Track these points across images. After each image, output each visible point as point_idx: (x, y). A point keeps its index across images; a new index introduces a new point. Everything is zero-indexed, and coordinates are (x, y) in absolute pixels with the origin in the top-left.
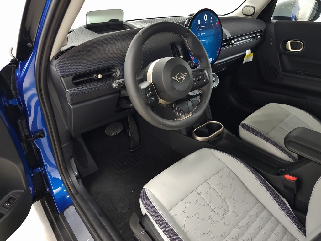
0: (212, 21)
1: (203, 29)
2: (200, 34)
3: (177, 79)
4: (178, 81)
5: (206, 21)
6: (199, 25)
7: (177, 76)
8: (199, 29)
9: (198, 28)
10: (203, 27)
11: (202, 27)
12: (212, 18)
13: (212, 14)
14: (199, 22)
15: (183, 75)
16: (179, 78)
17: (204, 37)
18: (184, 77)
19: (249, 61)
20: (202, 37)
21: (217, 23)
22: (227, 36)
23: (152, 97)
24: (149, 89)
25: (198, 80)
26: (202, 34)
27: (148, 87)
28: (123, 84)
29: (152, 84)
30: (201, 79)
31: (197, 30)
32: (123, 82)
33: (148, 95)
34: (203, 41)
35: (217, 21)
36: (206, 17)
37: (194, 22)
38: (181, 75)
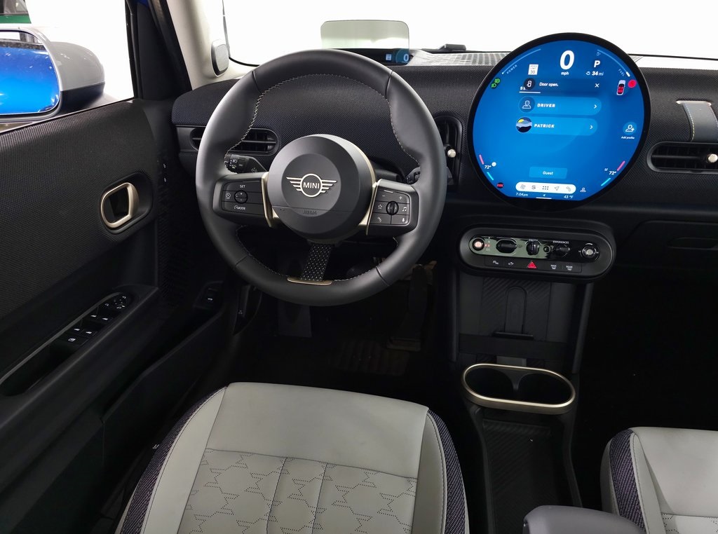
0: (595, 73)
1: (548, 93)
2: (533, 104)
3: (301, 186)
4: (301, 190)
5: (565, 71)
6: (532, 78)
7: (302, 179)
8: (529, 89)
9: (525, 85)
10: (551, 85)
11: (542, 84)
12: (597, 63)
13: (600, 52)
14: (533, 69)
15: (321, 181)
16: (308, 185)
17: (545, 115)
18: (322, 188)
20: (533, 115)
21: (622, 82)
22: (691, 133)
23: (240, 204)
24: (242, 186)
25: (388, 213)
26: (539, 105)
27: (241, 181)
28: (237, 164)
29: (260, 179)
30: (395, 214)
31: (523, 90)
32: (239, 161)
33: (228, 196)
34: (544, 126)
35: (625, 78)
36: (568, 58)
37: (512, 67)
38: (316, 181)
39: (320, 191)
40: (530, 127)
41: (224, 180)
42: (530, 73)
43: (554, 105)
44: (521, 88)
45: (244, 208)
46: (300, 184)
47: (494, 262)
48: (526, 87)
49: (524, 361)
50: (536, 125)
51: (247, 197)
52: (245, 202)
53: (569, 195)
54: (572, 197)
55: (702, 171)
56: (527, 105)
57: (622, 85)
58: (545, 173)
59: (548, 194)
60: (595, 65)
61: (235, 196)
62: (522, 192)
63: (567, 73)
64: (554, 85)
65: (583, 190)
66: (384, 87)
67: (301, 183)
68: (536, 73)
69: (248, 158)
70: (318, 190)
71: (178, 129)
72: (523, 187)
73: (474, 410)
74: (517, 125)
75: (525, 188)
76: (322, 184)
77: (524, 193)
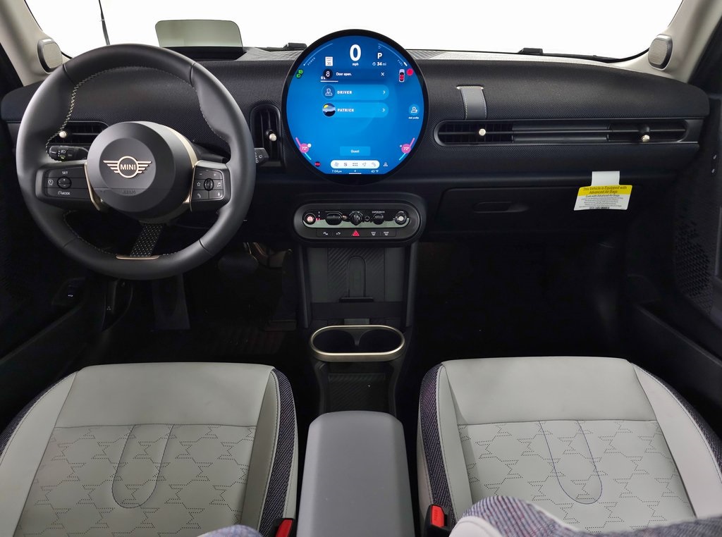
0: (380, 64)
1: (343, 81)
2: (333, 91)
3: (118, 168)
4: (119, 172)
5: (355, 62)
6: (329, 69)
7: (119, 162)
8: (327, 78)
9: (324, 75)
10: (346, 74)
11: (338, 74)
12: (380, 55)
13: (380, 45)
14: (329, 61)
15: (137, 162)
16: (125, 167)
17: (346, 101)
18: (138, 169)
19: (611, 208)
20: (336, 101)
21: (402, 71)
22: (465, 112)
23: (64, 189)
24: (64, 173)
25: (206, 189)
26: (338, 92)
27: (64, 168)
28: (66, 154)
29: (83, 165)
30: (212, 189)
31: (323, 80)
32: (68, 151)
33: (50, 182)
34: (346, 110)
35: (403, 67)
36: (355, 50)
37: (310, 60)
38: (132, 163)
39: (137, 172)
40: (334, 112)
41: (47, 168)
42: (327, 65)
43: (351, 92)
44: (322, 78)
45: (69, 193)
46: (116, 166)
47: (325, 233)
48: (326, 77)
49: (368, 320)
50: (339, 110)
51: (71, 183)
52: (69, 188)
53: (375, 169)
54: (377, 171)
55: (477, 144)
56: (329, 93)
57: (402, 74)
58: (352, 151)
59: (358, 170)
60: (379, 56)
61: (58, 183)
62: (336, 169)
63: (357, 64)
64: (348, 74)
65: (386, 165)
66: (188, 76)
67: (118, 165)
68: (332, 65)
69: (77, 148)
70: (134, 171)
71: (9, 125)
72: (337, 164)
73: (319, 366)
74: (323, 110)
75: (338, 165)
76: (138, 166)
77: (339, 169)
